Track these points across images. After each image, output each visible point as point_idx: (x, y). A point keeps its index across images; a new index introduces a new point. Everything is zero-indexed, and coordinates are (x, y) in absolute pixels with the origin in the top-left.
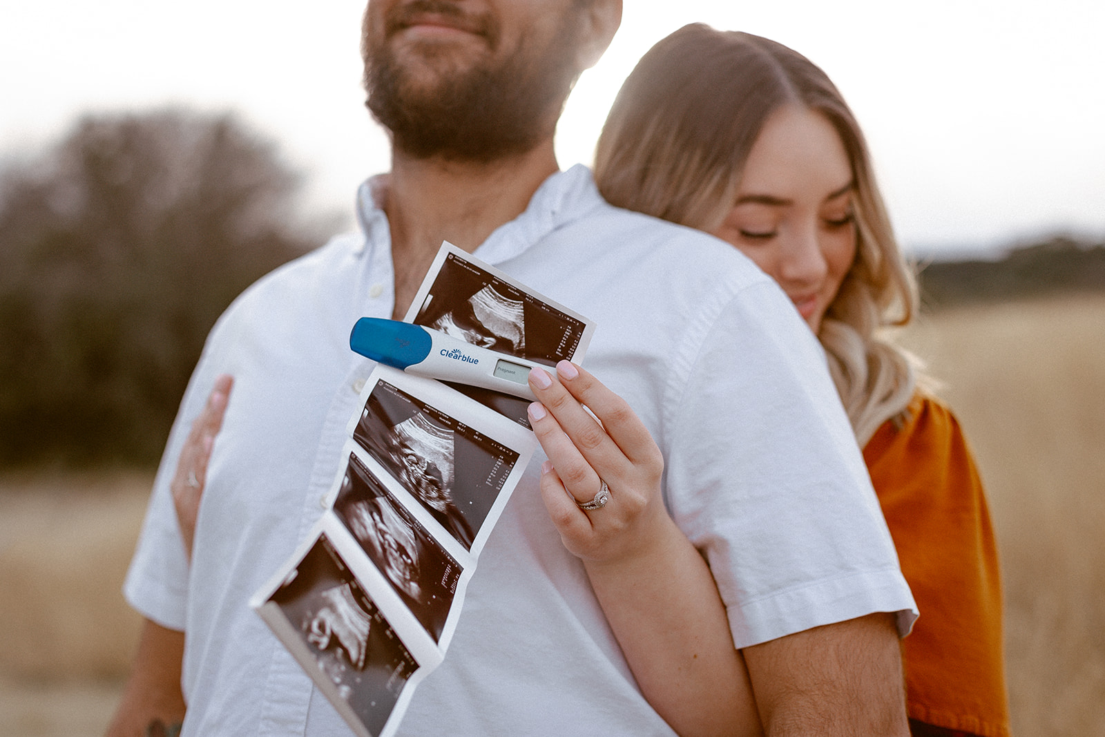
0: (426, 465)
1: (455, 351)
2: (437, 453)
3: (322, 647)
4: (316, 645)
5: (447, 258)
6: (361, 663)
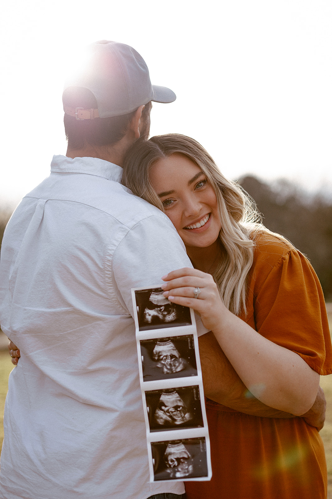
0: (169, 356)
3: (176, 465)
4: (175, 466)
5: (135, 293)
6: (190, 456)
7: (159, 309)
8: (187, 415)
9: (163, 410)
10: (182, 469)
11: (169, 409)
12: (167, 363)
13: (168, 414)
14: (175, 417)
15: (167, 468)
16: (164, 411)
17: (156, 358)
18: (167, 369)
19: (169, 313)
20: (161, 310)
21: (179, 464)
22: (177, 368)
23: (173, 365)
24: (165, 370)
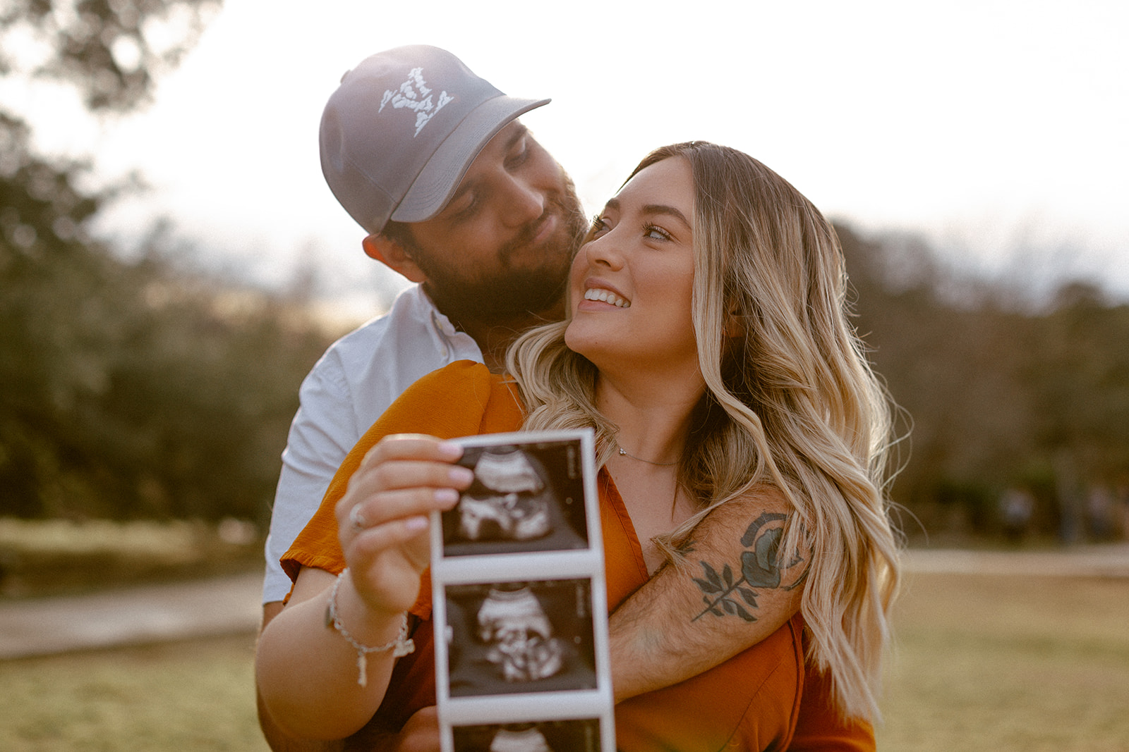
0: (523, 633)
7: (501, 501)
17: (486, 635)
19: (529, 513)
20: (505, 505)
22: (541, 665)
23: (531, 657)
24: (510, 670)
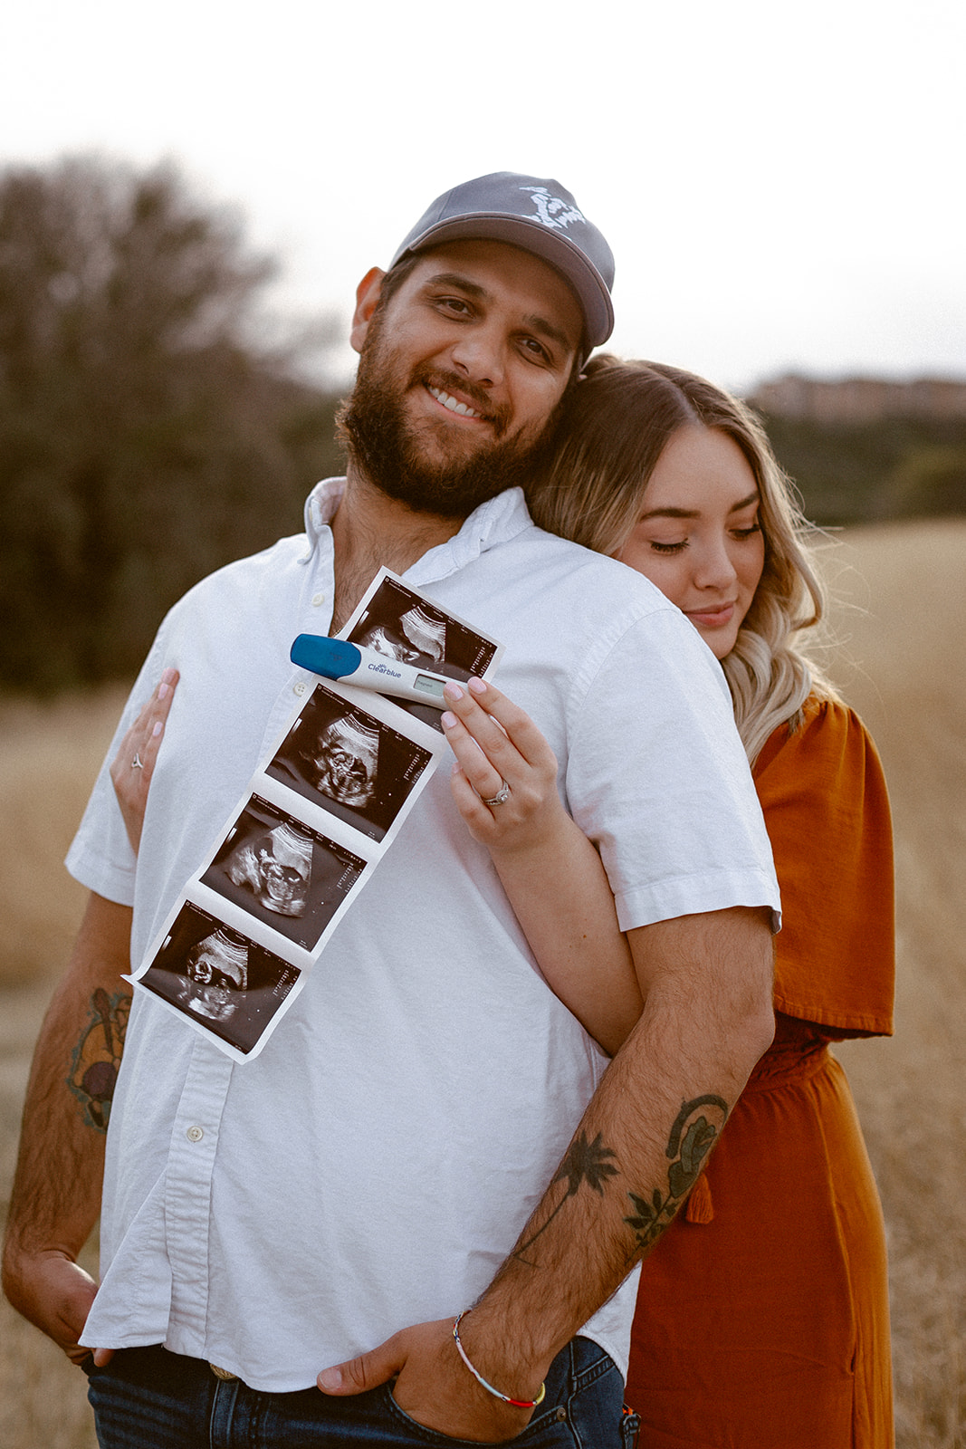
0: (353, 761)
1: (381, 666)
2: (364, 749)
3: (207, 982)
4: (201, 982)
5: (384, 581)
6: (245, 984)
7: (406, 651)
8: (297, 904)
9: (259, 856)
10: (210, 998)
11: (274, 863)
12: (338, 771)
13: (264, 874)
14: (271, 889)
15: (185, 974)
16: (260, 861)
17: (325, 745)
18: (331, 783)
20: (407, 656)
21: (212, 984)
22: (349, 796)
23: (346, 784)
24: (325, 782)
